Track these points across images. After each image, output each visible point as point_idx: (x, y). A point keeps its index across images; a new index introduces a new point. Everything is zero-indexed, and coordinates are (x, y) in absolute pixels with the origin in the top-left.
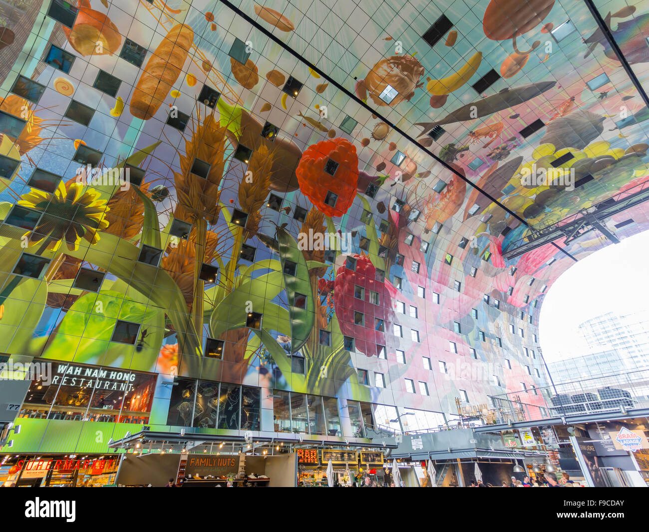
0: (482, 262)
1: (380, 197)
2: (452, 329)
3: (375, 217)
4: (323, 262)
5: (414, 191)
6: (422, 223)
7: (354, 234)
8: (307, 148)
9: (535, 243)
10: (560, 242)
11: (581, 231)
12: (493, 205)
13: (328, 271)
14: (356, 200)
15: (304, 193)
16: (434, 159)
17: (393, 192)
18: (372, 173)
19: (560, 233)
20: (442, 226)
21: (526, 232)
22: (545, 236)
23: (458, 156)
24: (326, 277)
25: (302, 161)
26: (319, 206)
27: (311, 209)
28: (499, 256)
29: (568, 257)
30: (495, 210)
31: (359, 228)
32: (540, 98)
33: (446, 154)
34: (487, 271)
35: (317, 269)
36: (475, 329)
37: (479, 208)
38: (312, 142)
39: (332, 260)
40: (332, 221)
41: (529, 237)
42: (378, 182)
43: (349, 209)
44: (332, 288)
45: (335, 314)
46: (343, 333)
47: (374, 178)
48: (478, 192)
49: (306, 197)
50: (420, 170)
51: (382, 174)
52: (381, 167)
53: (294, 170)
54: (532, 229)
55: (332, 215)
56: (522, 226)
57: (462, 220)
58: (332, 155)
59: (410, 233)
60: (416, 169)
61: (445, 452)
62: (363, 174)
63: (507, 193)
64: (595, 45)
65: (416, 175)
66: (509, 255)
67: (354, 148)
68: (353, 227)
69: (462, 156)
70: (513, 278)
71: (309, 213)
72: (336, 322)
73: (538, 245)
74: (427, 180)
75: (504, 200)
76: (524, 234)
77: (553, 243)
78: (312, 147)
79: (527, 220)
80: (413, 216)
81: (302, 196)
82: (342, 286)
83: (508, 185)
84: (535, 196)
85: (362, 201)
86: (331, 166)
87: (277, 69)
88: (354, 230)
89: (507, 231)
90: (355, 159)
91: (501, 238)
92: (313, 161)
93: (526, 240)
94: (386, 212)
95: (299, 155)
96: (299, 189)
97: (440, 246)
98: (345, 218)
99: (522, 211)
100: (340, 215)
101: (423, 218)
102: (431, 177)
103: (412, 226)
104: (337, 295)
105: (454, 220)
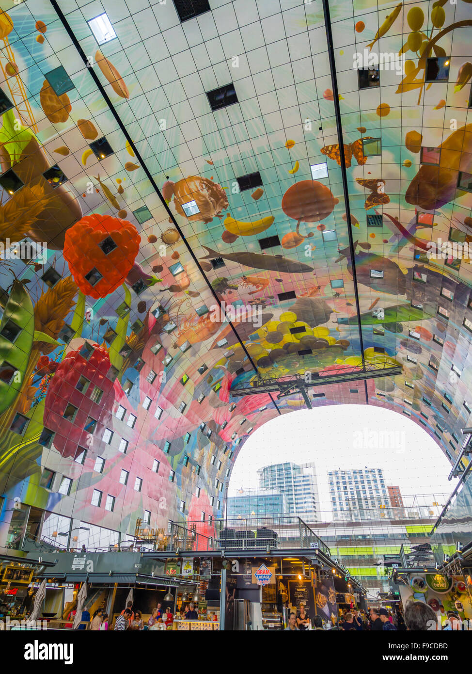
0: (212, 391)
1: (144, 296)
2: (161, 448)
3: (132, 313)
4: (56, 338)
5: (178, 305)
6: (174, 338)
7: (103, 322)
8: (89, 214)
9: (257, 390)
10: (275, 395)
11: (291, 391)
12: (238, 345)
13: (57, 351)
14: (120, 289)
15: (66, 257)
16: (207, 284)
17: (159, 297)
18: (147, 270)
19: (277, 387)
20: (190, 347)
21: (254, 378)
22: (265, 386)
23: (227, 291)
24: (52, 356)
25: (78, 224)
26: (77, 278)
27: (66, 277)
28: (226, 391)
29: (275, 409)
30: (237, 350)
31: (111, 318)
32: (300, 275)
33: (219, 284)
34: (212, 401)
35: (45, 343)
36: (182, 453)
37: (227, 343)
38: (98, 211)
39: (67, 339)
40: (84, 300)
41: (255, 383)
42: (150, 282)
43: (109, 295)
44: (53, 371)
45: (44, 400)
46: (45, 424)
47: (147, 276)
48: (231, 329)
49: (67, 263)
50: (191, 288)
51: (156, 276)
52: (158, 269)
53: (66, 229)
54: (260, 377)
55: (88, 293)
56: (253, 372)
57: (209, 348)
58: (113, 234)
59: (160, 343)
60: (188, 285)
61: (106, 575)
62: (137, 268)
63: (253, 339)
64: (344, 257)
65: (186, 291)
66: (235, 393)
67: (139, 239)
68: (105, 314)
69: (230, 292)
70: (230, 414)
71: (62, 281)
72: (41, 409)
73: (259, 392)
74: (194, 300)
75: (248, 344)
76: (251, 379)
77: (269, 394)
78: (97, 216)
79: (259, 368)
80: (169, 327)
81: (63, 259)
82: (67, 371)
83: (255, 332)
84: (270, 350)
85: (125, 292)
86: (108, 244)
87: (92, 121)
88: (105, 318)
89: (240, 371)
90: (136, 250)
91: (234, 375)
92: (91, 230)
93: (252, 385)
94: (145, 313)
95: (77, 216)
96: (62, 251)
97: (181, 365)
98: (101, 302)
99: (258, 359)
100: (96, 297)
101: (177, 332)
102: (198, 298)
103: (164, 337)
104: (56, 379)
105: (202, 345)
